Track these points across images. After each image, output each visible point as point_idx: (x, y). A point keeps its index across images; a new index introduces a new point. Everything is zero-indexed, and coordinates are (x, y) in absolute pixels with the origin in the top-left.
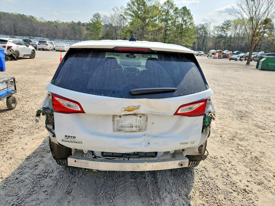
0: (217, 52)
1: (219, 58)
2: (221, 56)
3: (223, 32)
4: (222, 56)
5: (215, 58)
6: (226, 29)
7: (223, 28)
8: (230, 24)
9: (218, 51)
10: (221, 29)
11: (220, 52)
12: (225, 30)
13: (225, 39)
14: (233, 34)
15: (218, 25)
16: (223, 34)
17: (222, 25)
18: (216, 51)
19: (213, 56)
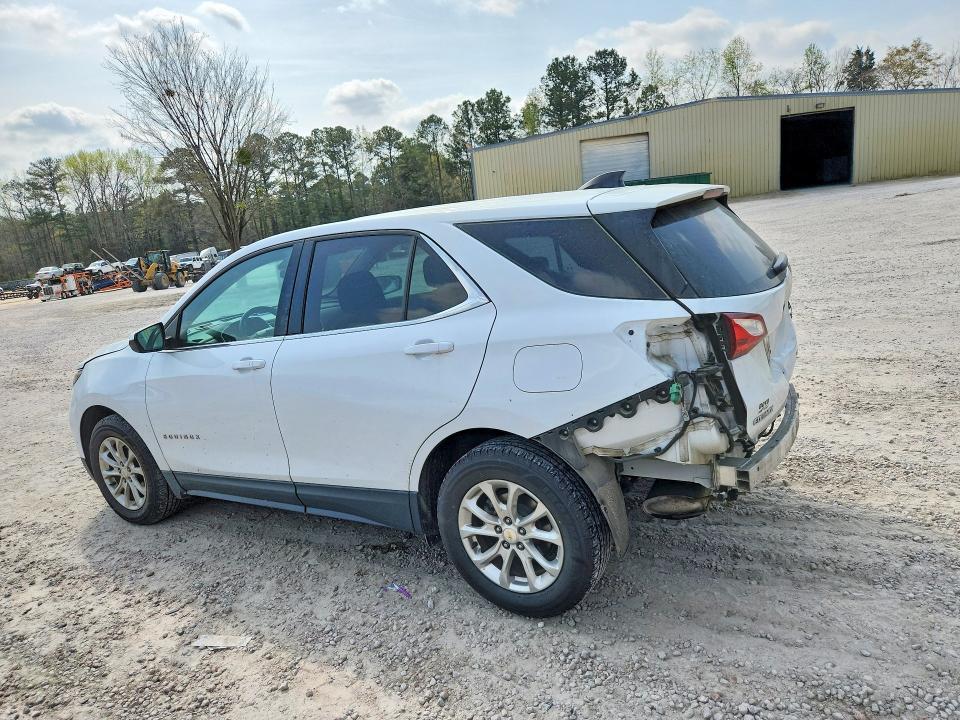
0: (67, 272)
1: (83, 294)
2: (86, 284)
3: (42, 199)
4: (89, 283)
5: (67, 295)
6: (51, 189)
7: (34, 185)
8: (60, 173)
9: (69, 266)
10: (27, 189)
11: (77, 269)
12: (46, 192)
13: (64, 223)
14: (86, 205)
15: (10, 178)
16: (46, 208)
17: (29, 177)
18: (62, 270)
19: (56, 288)
